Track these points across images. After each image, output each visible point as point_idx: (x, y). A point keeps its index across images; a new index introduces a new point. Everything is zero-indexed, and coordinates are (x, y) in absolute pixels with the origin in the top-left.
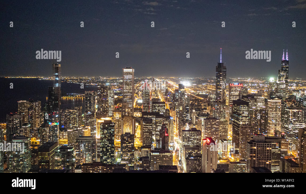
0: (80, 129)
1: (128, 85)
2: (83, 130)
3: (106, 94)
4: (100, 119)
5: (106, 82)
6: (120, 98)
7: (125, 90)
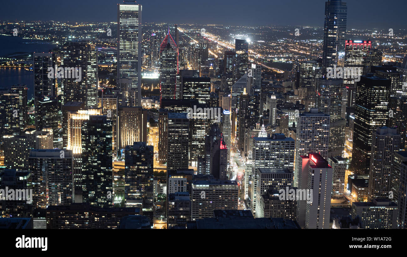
0: (30, 134)
1: (129, 40)
2: (38, 137)
3: (82, 58)
4: (77, 114)
5: (67, 33)
6: (103, 68)
7: (122, 50)
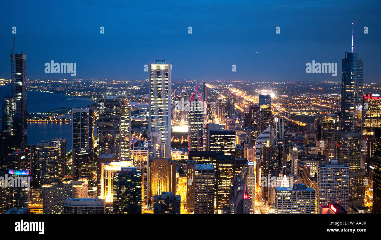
0: (67, 184)
1: (159, 96)
2: (74, 186)
3: (116, 113)
4: (110, 165)
6: (137, 122)
7: (153, 105)
